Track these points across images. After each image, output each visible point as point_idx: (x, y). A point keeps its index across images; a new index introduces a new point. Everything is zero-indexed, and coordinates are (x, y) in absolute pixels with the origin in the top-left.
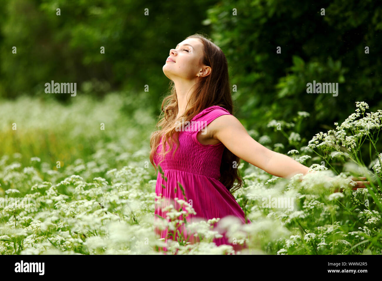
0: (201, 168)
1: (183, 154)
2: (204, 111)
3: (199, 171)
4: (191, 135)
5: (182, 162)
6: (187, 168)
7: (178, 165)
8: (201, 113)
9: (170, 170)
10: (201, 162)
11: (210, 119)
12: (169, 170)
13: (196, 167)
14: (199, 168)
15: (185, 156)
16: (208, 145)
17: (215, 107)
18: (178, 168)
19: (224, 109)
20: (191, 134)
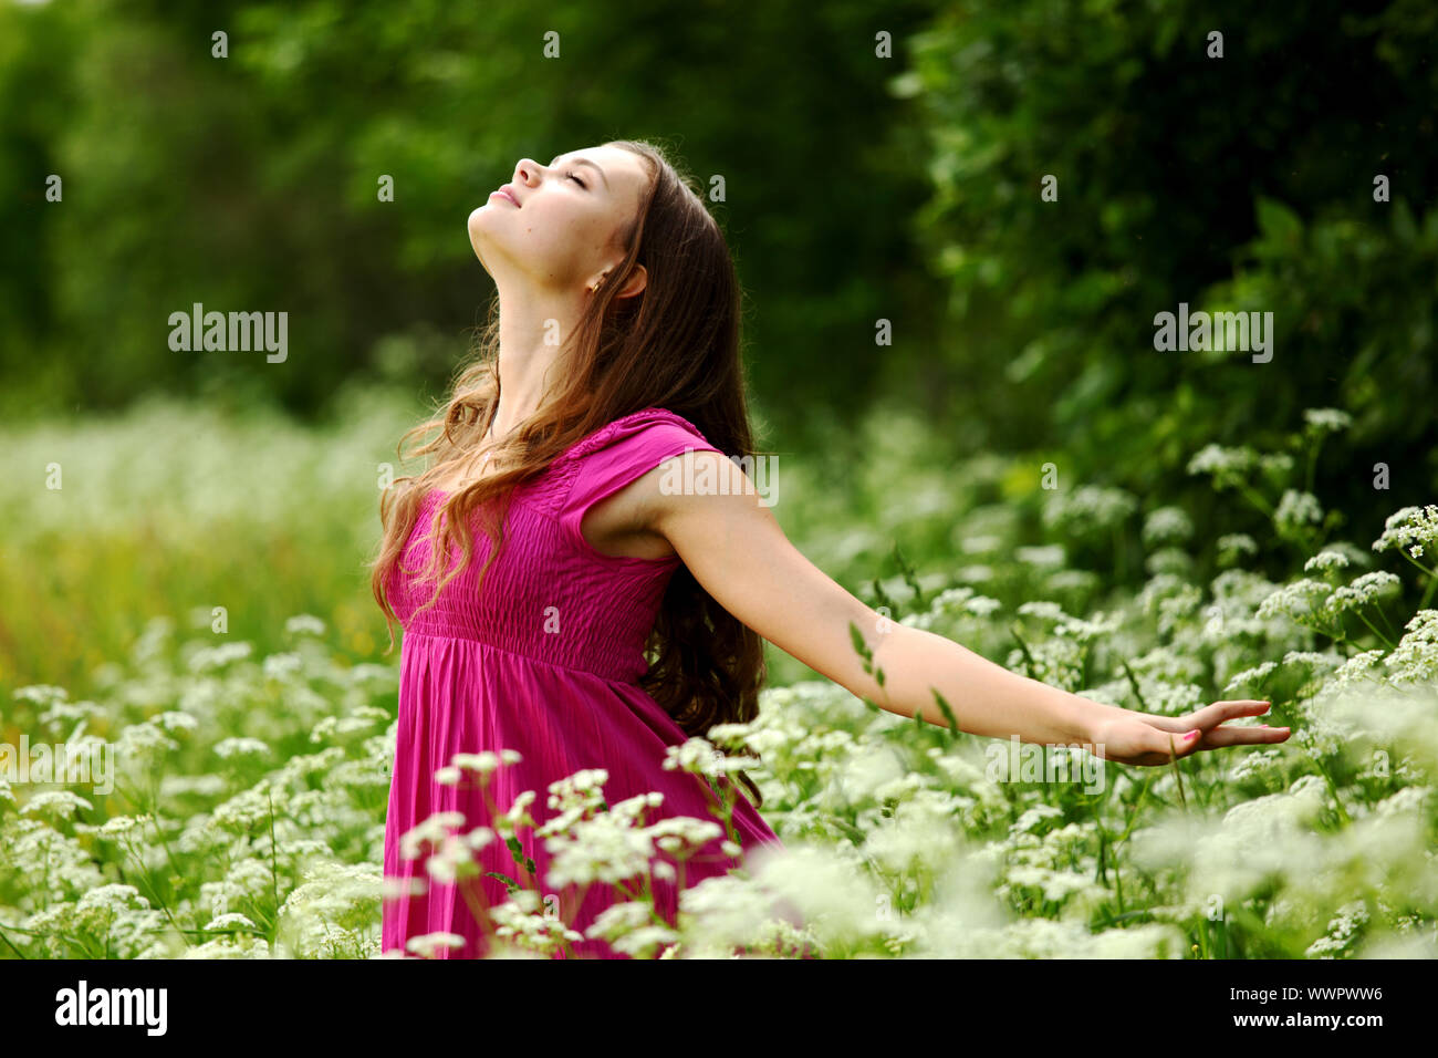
0: (580, 646)
1: (517, 585)
2: (616, 428)
3: (571, 656)
4: (558, 517)
5: (510, 615)
6: (527, 639)
7: (495, 625)
8: (603, 435)
9: (457, 641)
10: (584, 621)
11: (639, 461)
12: (454, 640)
13: (565, 641)
14: (576, 643)
15: (526, 595)
16: (622, 558)
17: (658, 415)
18: (493, 637)
19: (688, 423)
20: (555, 513)
